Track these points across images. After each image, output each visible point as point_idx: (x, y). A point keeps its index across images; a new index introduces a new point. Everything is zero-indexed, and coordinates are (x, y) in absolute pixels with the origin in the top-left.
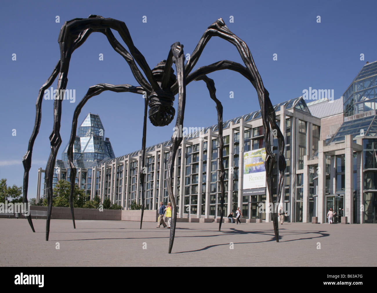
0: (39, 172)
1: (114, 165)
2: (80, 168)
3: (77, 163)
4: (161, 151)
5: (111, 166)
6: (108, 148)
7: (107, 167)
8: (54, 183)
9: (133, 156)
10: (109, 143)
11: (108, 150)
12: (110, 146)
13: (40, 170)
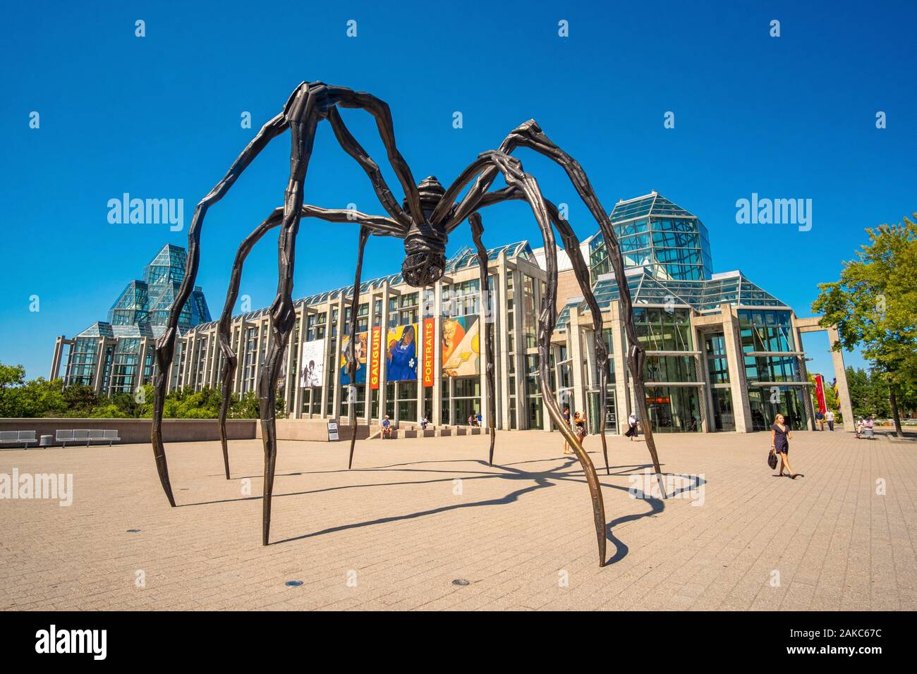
0: (58, 344)
1: (212, 333)
2: (145, 338)
3: (140, 329)
4: (302, 313)
5: (207, 336)
6: (198, 303)
7: (198, 335)
8: (89, 363)
9: (249, 318)
10: (202, 295)
11: (199, 307)
12: (204, 301)
13: (60, 340)
